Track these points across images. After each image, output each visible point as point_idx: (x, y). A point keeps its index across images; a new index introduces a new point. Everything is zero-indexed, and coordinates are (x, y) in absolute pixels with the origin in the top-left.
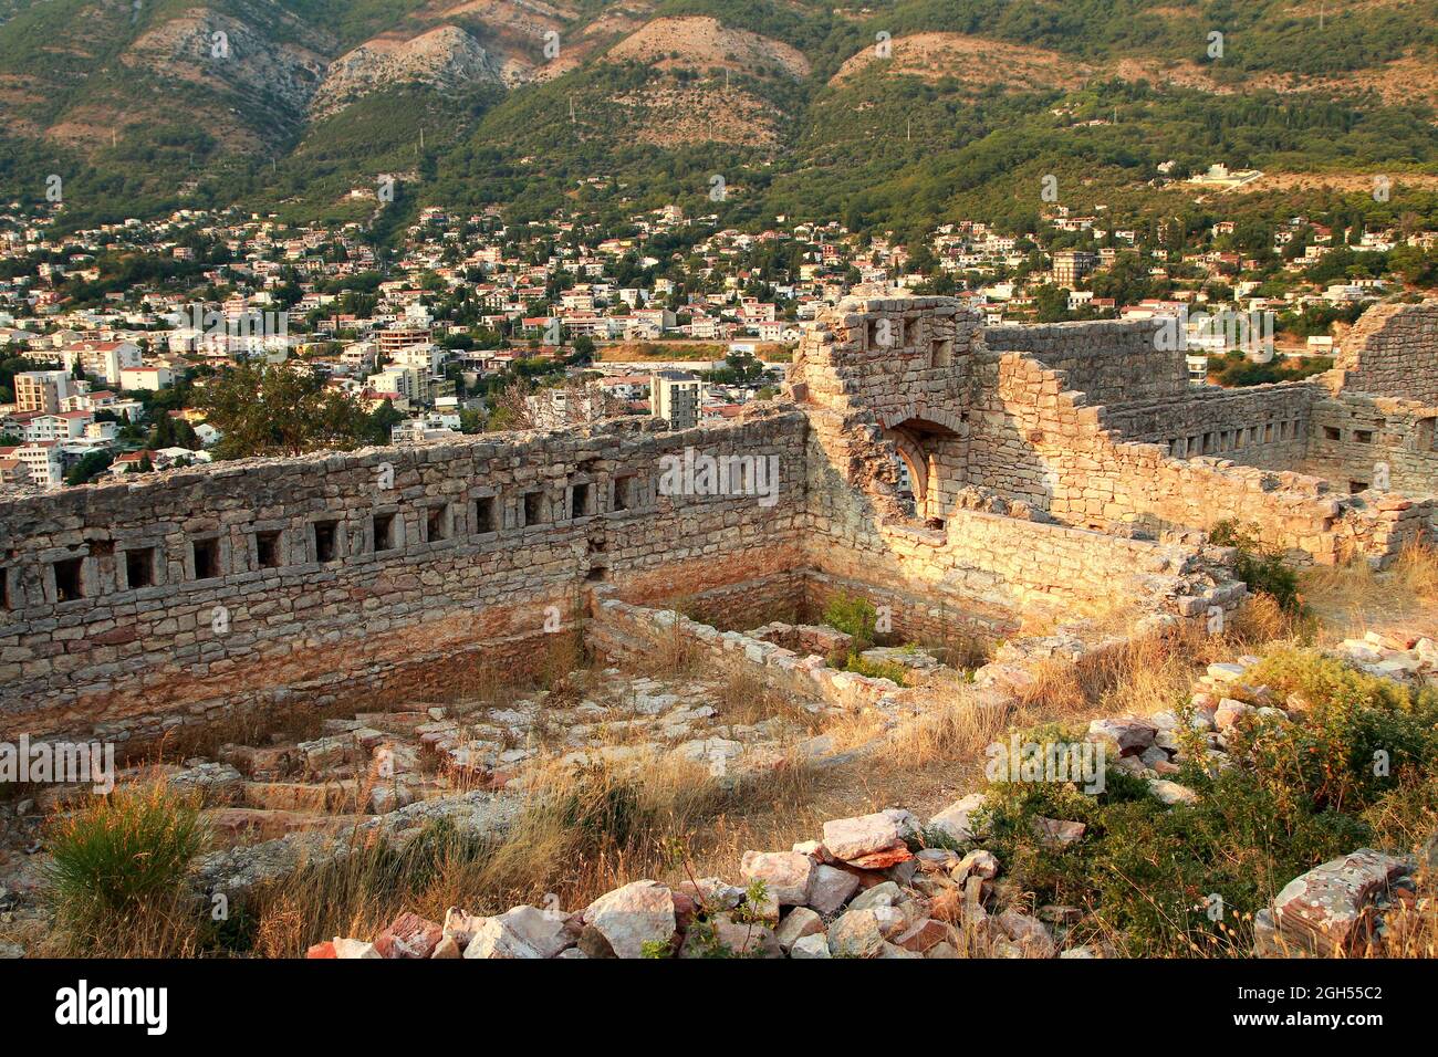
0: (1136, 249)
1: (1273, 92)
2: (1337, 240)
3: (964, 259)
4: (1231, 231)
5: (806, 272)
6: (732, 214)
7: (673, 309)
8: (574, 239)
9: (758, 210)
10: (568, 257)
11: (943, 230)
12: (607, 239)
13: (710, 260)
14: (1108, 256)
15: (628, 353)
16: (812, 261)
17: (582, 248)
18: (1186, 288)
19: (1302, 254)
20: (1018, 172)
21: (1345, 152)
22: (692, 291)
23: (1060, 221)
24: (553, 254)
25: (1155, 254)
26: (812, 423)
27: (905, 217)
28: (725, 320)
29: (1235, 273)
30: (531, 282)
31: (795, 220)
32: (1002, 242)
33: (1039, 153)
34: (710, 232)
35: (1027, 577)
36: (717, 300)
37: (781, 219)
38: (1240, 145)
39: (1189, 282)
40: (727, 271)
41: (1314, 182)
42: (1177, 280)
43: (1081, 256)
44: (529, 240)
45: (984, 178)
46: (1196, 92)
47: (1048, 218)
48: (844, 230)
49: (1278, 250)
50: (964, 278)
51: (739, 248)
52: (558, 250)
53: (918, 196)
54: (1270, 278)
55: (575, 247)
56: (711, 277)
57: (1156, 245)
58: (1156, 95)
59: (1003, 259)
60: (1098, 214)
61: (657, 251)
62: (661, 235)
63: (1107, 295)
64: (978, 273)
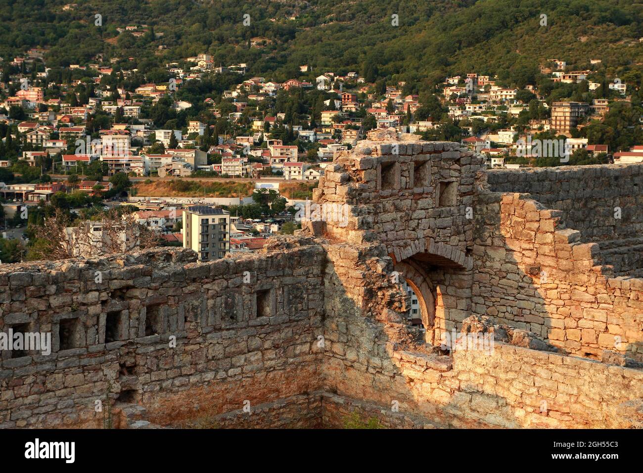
0: (628, 99)
3: (470, 108)
5: (326, 117)
6: (260, 64)
7: (205, 149)
8: (113, 82)
9: (284, 61)
10: (107, 99)
11: (451, 81)
12: (143, 83)
13: (239, 105)
14: (601, 106)
15: (162, 189)
16: (332, 108)
17: (120, 91)
20: (519, 30)
22: (222, 132)
23: (558, 74)
24: (93, 95)
26: (330, 256)
27: (417, 69)
28: (252, 160)
30: (71, 121)
31: (317, 70)
32: (504, 93)
34: (240, 80)
35: (528, 401)
36: (246, 142)
37: (304, 69)
40: (254, 115)
43: (576, 106)
44: (70, 81)
45: (489, 35)
47: (546, 71)
48: (361, 80)
50: (469, 124)
51: (266, 94)
52: (97, 92)
53: (429, 50)
55: (113, 89)
56: (240, 121)
59: (505, 108)
60: (592, 68)
61: (190, 95)
62: (194, 82)
63: (601, 141)
64: (482, 121)
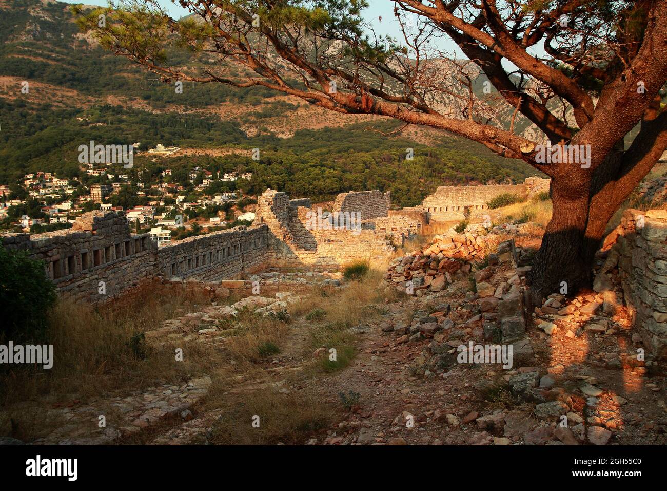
0: (129, 183)
1: (178, 113)
2: (214, 177)
3: (42, 191)
4: (170, 174)
11: (28, 177)
14: (116, 187)
18: (154, 200)
19: (202, 183)
20: (65, 148)
21: (210, 139)
23: (90, 171)
25: (138, 185)
26: (269, 227)
29: (175, 192)
32: (61, 182)
33: (74, 138)
38: (167, 136)
39: (155, 197)
41: (201, 152)
42: (150, 196)
43: (103, 187)
45: (47, 151)
46: (145, 112)
47: (83, 169)
49: (192, 181)
50: (44, 200)
53: (11, 160)
54: (190, 195)
57: (138, 181)
58: (127, 113)
59: (63, 190)
60: (108, 167)
63: (119, 205)
64: (51, 197)
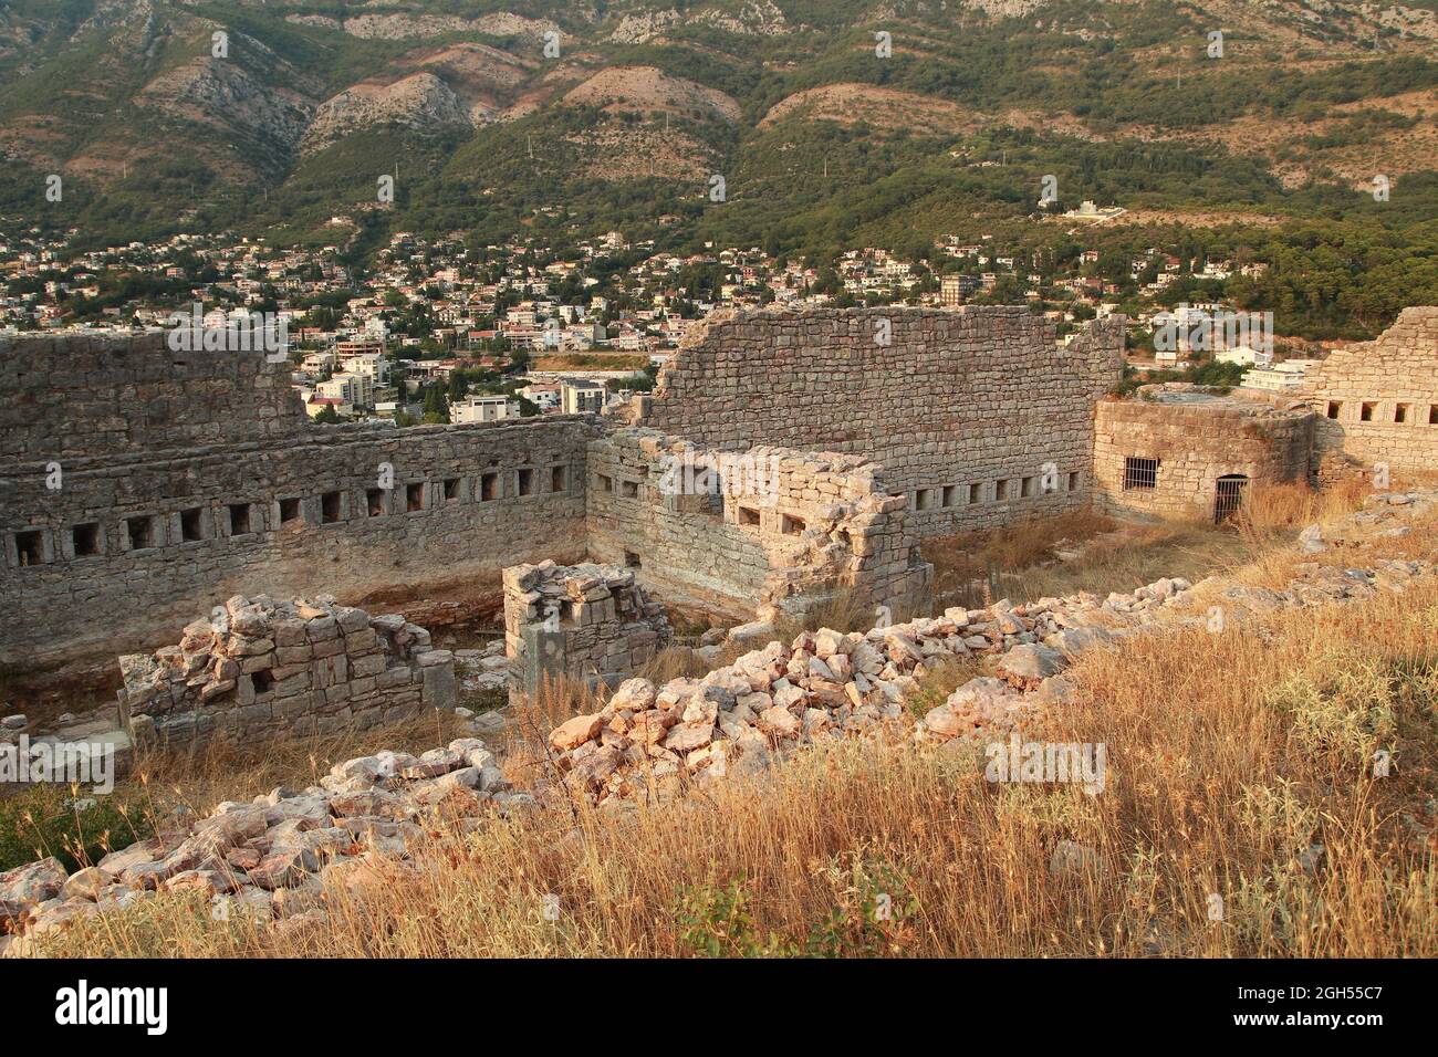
0: (1014, 274)
1: (1139, 141)
2: (1184, 269)
3: (866, 282)
4: (1095, 259)
5: (726, 291)
6: (667, 240)
7: (604, 324)
8: (525, 261)
9: (691, 237)
10: (518, 277)
11: (849, 255)
12: (553, 261)
13: (643, 280)
14: (989, 280)
15: (560, 364)
16: (733, 282)
17: (530, 270)
18: (1056, 309)
19: (1154, 280)
20: (916, 206)
21: (1197, 193)
22: (624, 308)
23: (951, 249)
24: (505, 274)
25: (1030, 278)
27: (817, 243)
28: (650, 333)
29: (1098, 296)
30: (482, 299)
31: (722, 245)
32: (899, 266)
33: (934, 189)
34: (647, 256)
36: (645, 316)
37: (709, 245)
38: (1110, 185)
39: (1058, 303)
40: (657, 290)
41: (1168, 219)
42: (1049, 301)
43: (965, 279)
44: (485, 261)
45: (886, 210)
46: (1075, 139)
47: (941, 245)
48: (764, 255)
49: (1135, 276)
50: (863, 297)
51: (670, 270)
52: (509, 271)
53: (829, 225)
54: (1127, 297)
55: (524, 268)
56: (642, 296)
57: (1032, 271)
58: (1041, 141)
59: (900, 282)
60: (984, 243)
61: (598, 272)
62: (603, 258)
64: (876, 294)
